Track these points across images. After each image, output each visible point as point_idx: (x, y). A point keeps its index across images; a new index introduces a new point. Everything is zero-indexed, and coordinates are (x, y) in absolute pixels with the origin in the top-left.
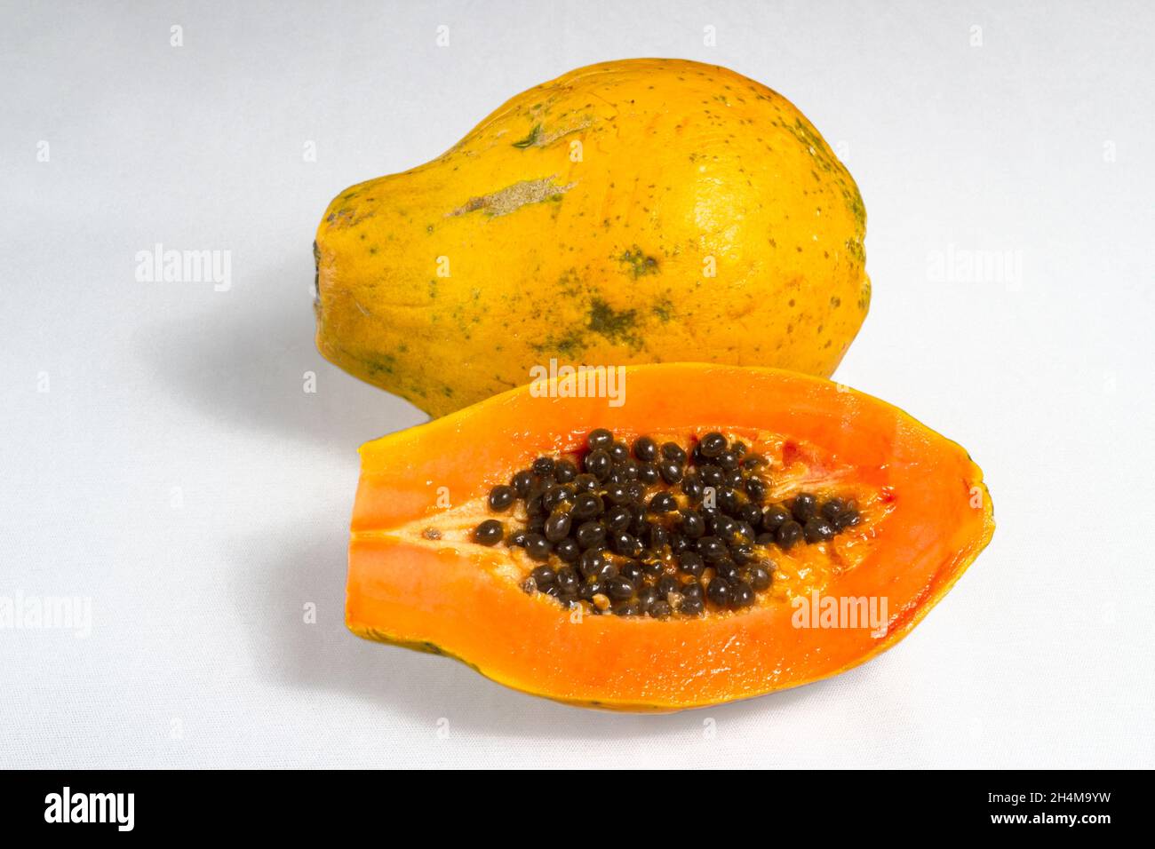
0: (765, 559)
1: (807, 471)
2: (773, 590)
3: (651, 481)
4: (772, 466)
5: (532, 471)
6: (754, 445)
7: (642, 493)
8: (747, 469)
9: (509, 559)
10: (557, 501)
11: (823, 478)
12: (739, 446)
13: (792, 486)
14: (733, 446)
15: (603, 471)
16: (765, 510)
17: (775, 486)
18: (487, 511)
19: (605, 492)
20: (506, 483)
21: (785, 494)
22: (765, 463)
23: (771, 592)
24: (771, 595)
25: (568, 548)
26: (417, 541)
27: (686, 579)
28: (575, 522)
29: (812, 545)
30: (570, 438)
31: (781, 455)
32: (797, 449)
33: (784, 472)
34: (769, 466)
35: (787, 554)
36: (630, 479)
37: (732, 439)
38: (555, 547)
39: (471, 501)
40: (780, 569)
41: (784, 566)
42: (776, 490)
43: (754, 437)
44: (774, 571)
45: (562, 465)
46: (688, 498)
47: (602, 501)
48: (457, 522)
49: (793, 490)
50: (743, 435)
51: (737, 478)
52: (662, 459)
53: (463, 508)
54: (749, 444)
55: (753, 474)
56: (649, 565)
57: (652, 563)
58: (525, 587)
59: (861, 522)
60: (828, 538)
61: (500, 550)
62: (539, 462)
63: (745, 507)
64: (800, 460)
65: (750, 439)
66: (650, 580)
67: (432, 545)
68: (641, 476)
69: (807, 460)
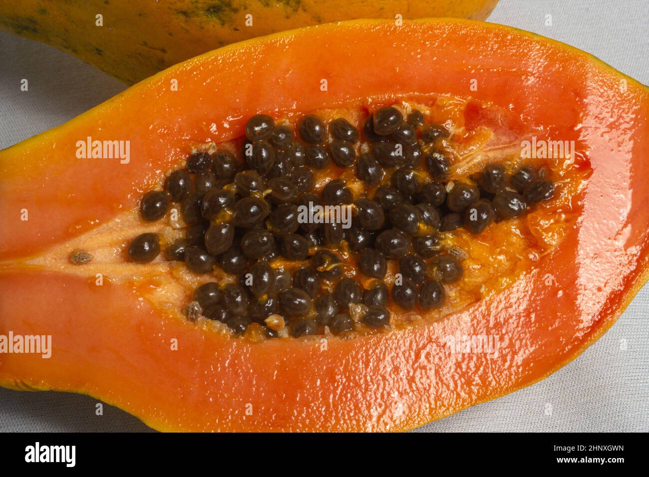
0: (453, 248)
1: (492, 136)
2: (465, 283)
3: (320, 166)
4: (454, 135)
5: (184, 170)
6: (432, 112)
7: (312, 180)
8: (427, 143)
9: (169, 276)
10: (216, 208)
11: (510, 142)
12: (416, 116)
13: (479, 158)
14: (409, 116)
15: (266, 164)
16: (450, 187)
17: (459, 161)
18: (139, 223)
19: (269, 191)
20: (158, 189)
21: (470, 168)
22: (445, 134)
23: (461, 285)
24: (462, 289)
25: (234, 260)
26: (63, 267)
27: (367, 283)
28: (239, 231)
29: (504, 222)
30: (226, 125)
31: (463, 120)
32: (481, 112)
33: (468, 141)
34: (450, 137)
35: (476, 238)
36: (297, 167)
37: (407, 108)
38: (220, 260)
39: (120, 216)
40: (470, 257)
41: (475, 254)
42: (462, 164)
43: (432, 103)
44: (464, 260)
45: (220, 157)
46: (363, 184)
47: (266, 203)
48: (106, 238)
49: (479, 163)
50: (419, 100)
51: (416, 154)
52: (331, 140)
53: (110, 224)
54: (426, 111)
55: (434, 150)
56: (325, 272)
57: (328, 269)
58: (187, 312)
59: (556, 194)
60: (521, 214)
61: (159, 267)
62: (192, 159)
63: (426, 186)
64: (485, 123)
65: (426, 105)
66: (329, 285)
67: (81, 271)
68: (310, 161)
69: (491, 123)
